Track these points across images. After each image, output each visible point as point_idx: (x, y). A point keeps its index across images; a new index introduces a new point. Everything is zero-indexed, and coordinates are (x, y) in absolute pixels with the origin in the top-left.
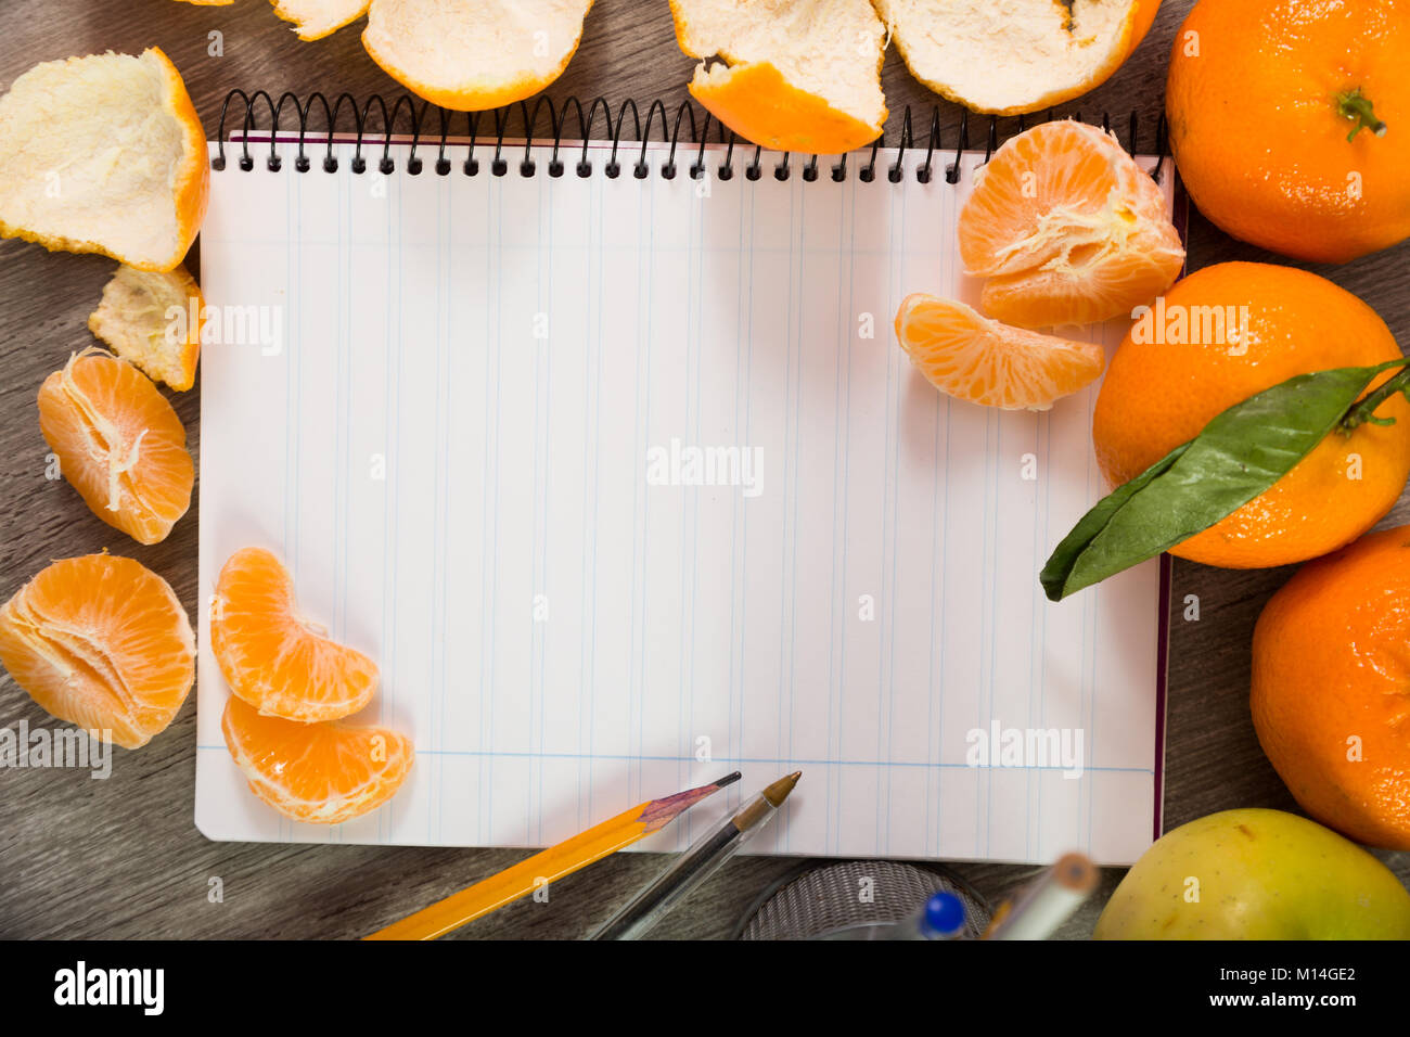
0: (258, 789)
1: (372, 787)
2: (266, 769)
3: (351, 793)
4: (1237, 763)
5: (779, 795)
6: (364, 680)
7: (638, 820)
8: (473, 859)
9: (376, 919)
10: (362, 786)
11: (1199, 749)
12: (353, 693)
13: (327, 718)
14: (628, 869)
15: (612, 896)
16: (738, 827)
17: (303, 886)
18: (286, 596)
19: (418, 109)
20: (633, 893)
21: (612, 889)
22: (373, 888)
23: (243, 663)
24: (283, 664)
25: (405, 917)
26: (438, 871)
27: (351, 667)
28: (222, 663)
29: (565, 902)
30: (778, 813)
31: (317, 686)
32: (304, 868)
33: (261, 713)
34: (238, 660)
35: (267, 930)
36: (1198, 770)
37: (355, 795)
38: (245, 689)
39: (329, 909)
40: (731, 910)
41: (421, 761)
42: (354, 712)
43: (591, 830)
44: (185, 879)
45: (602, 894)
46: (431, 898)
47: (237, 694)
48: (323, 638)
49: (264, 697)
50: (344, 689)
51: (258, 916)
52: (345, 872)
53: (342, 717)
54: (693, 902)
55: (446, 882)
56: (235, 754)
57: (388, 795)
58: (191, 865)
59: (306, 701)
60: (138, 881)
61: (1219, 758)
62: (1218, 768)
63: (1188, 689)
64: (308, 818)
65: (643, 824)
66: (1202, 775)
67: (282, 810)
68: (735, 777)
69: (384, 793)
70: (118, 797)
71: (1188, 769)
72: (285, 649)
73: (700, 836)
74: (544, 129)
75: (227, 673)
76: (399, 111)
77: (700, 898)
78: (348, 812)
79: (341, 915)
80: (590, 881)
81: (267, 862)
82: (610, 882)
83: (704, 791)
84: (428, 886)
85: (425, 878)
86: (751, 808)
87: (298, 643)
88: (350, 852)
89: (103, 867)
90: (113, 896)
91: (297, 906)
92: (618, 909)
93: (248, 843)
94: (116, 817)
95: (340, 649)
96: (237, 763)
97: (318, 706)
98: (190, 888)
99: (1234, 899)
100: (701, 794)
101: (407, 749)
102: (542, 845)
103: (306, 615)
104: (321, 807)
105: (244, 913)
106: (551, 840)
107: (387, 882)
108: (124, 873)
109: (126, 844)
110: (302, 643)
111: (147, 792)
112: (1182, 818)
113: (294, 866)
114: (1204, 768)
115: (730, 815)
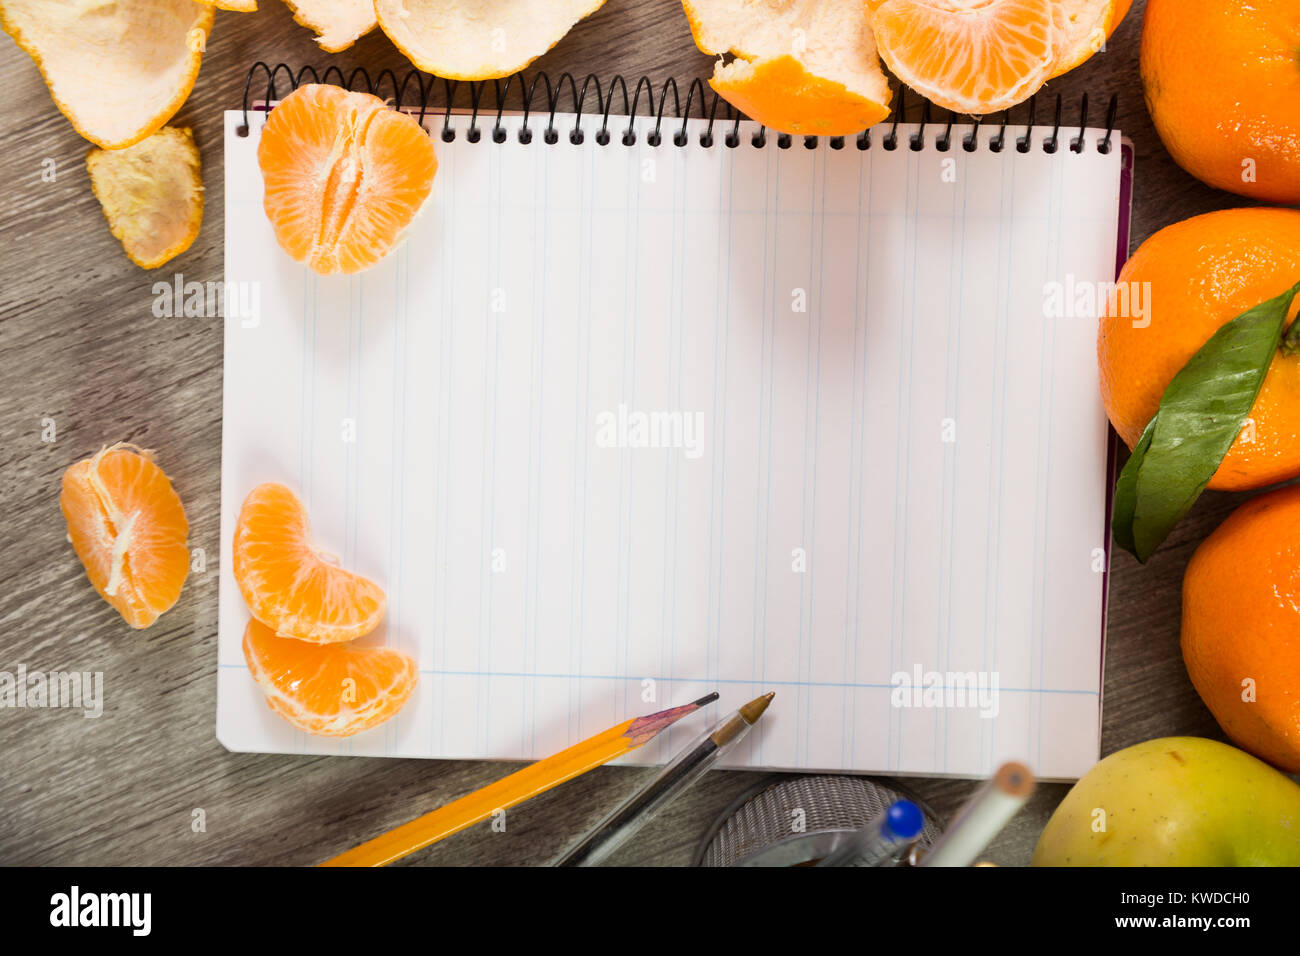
0: (275, 704)
1: (379, 704)
2: (283, 685)
3: (361, 708)
4: (1169, 696)
5: (754, 714)
6: (372, 605)
7: (624, 735)
8: (465, 772)
9: (376, 826)
10: (371, 702)
11: (1135, 682)
12: (363, 616)
13: (339, 640)
14: (607, 784)
15: (592, 809)
16: (716, 741)
17: (308, 795)
18: (302, 527)
19: (426, 83)
20: (612, 807)
21: (593, 802)
22: (371, 798)
23: (264, 588)
24: (299, 590)
25: (402, 824)
26: (432, 783)
27: (361, 592)
28: (243, 588)
29: (549, 813)
30: (752, 731)
31: (330, 610)
32: (310, 778)
33: (278, 634)
34: (257, 585)
35: (276, 835)
36: (1133, 702)
37: (364, 710)
38: (264, 613)
39: (332, 816)
40: (700, 823)
41: (425, 681)
42: (365, 632)
43: (580, 744)
44: (201, 787)
45: (583, 807)
46: (426, 808)
47: (257, 617)
48: (334, 566)
49: (281, 619)
50: (354, 613)
51: (267, 822)
52: (348, 783)
53: (352, 639)
54: (666, 816)
55: (441, 794)
56: (254, 672)
57: (394, 711)
58: (206, 774)
59: (319, 624)
60: (158, 788)
61: (1153, 690)
62: (1152, 700)
63: (1125, 627)
64: (321, 732)
65: (628, 739)
66: (1137, 706)
67: (297, 724)
68: (714, 697)
69: (390, 709)
70: (141, 710)
71: (1124, 700)
72: (301, 576)
73: (681, 749)
74: (540, 103)
75: (248, 597)
76: (408, 85)
77: (673, 812)
78: (356, 726)
79: (344, 822)
80: (573, 794)
81: (276, 773)
82: (591, 796)
83: (685, 710)
84: (423, 797)
85: (421, 789)
86: (729, 724)
87: (313, 570)
88: (352, 764)
89: (126, 774)
90: (134, 802)
91: (303, 813)
92: (598, 822)
93: (259, 755)
94: (139, 729)
95: (351, 577)
96: (256, 680)
97: (330, 628)
98: (205, 796)
99: (1166, 818)
100: (683, 712)
101: (412, 670)
102: (535, 757)
103: (319, 545)
104: (333, 721)
105: (256, 818)
106: (543, 753)
107: (386, 792)
108: (145, 781)
109: (147, 754)
110: (316, 571)
111: (168, 706)
112: (1117, 745)
113: (300, 776)
114: (1139, 699)
115: (708, 731)
